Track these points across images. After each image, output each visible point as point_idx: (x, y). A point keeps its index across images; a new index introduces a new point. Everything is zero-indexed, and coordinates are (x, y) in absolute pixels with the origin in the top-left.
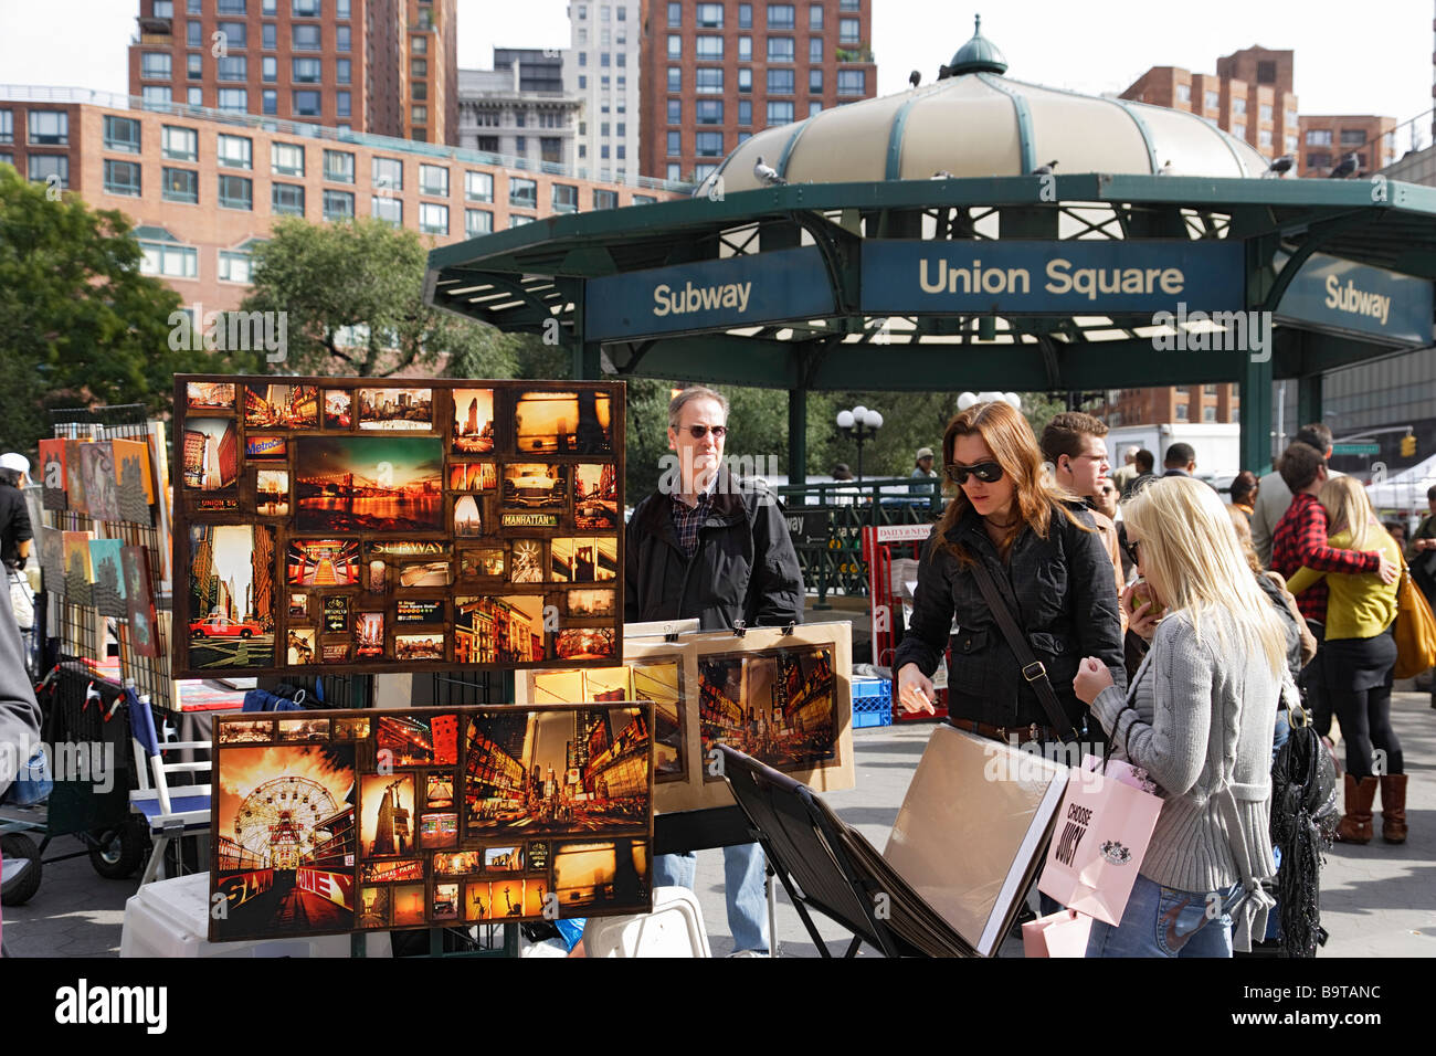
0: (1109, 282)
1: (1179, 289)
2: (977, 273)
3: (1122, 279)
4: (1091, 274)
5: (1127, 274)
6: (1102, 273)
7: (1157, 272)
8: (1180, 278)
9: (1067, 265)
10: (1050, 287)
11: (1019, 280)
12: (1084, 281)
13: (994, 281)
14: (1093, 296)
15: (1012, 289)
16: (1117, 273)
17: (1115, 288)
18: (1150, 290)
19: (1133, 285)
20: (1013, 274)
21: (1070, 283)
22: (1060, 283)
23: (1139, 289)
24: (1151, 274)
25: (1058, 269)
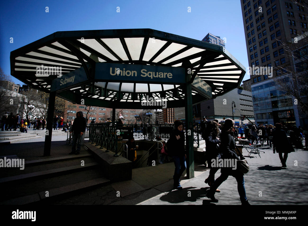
0: (156, 75)
1: (171, 77)
2: (124, 71)
3: (159, 75)
4: (151, 73)
6: (154, 73)
8: (171, 75)
9: (146, 71)
10: (142, 75)
13: (128, 73)
14: (152, 78)
15: (132, 75)
18: (165, 77)
20: (133, 72)
21: (146, 75)
23: (162, 77)
24: (165, 74)
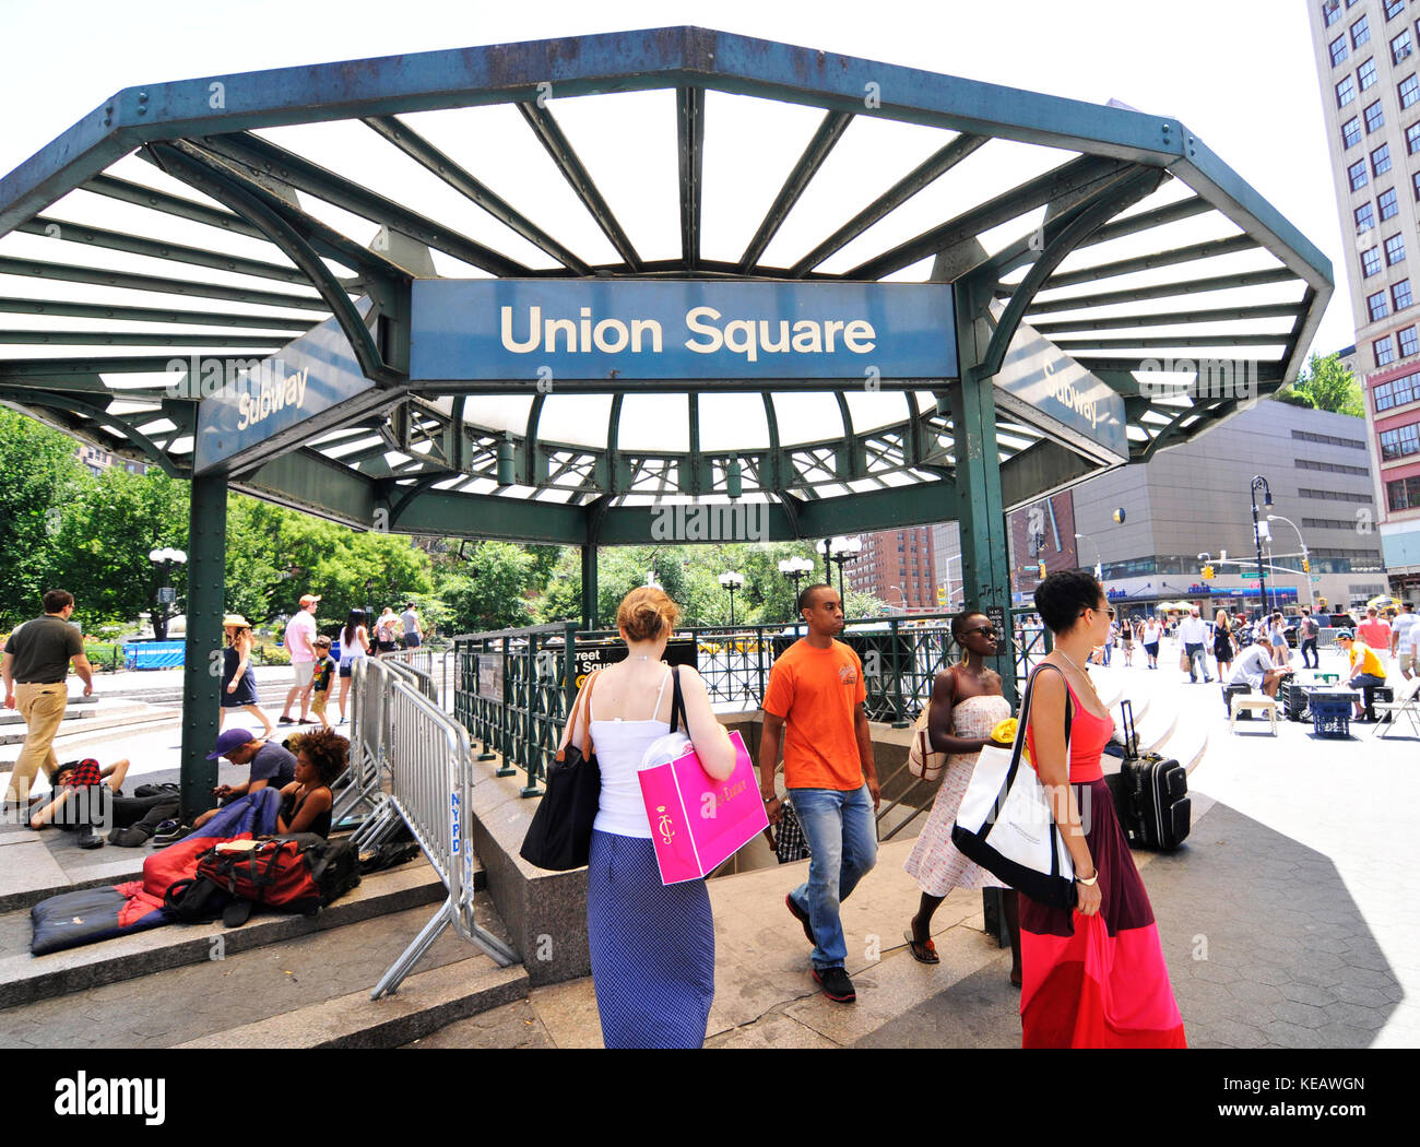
0: (775, 338)
1: (870, 347)
2: (586, 325)
3: (792, 334)
4: (749, 326)
5: (798, 326)
6: (764, 325)
7: (839, 325)
8: (870, 333)
9: (715, 315)
10: (692, 345)
11: (647, 335)
12: (740, 336)
13: (610, 335)
14: (752, 357)
15: (637, 348)
16: (784, 325)
17: (784, 346)
18: (830, 348)
19: (806, 342)
20: (638, 326)
21: (720, 339)
22: (702, 339)
23: (816, 347)
24: (831, 328)
25: (701, 320)
